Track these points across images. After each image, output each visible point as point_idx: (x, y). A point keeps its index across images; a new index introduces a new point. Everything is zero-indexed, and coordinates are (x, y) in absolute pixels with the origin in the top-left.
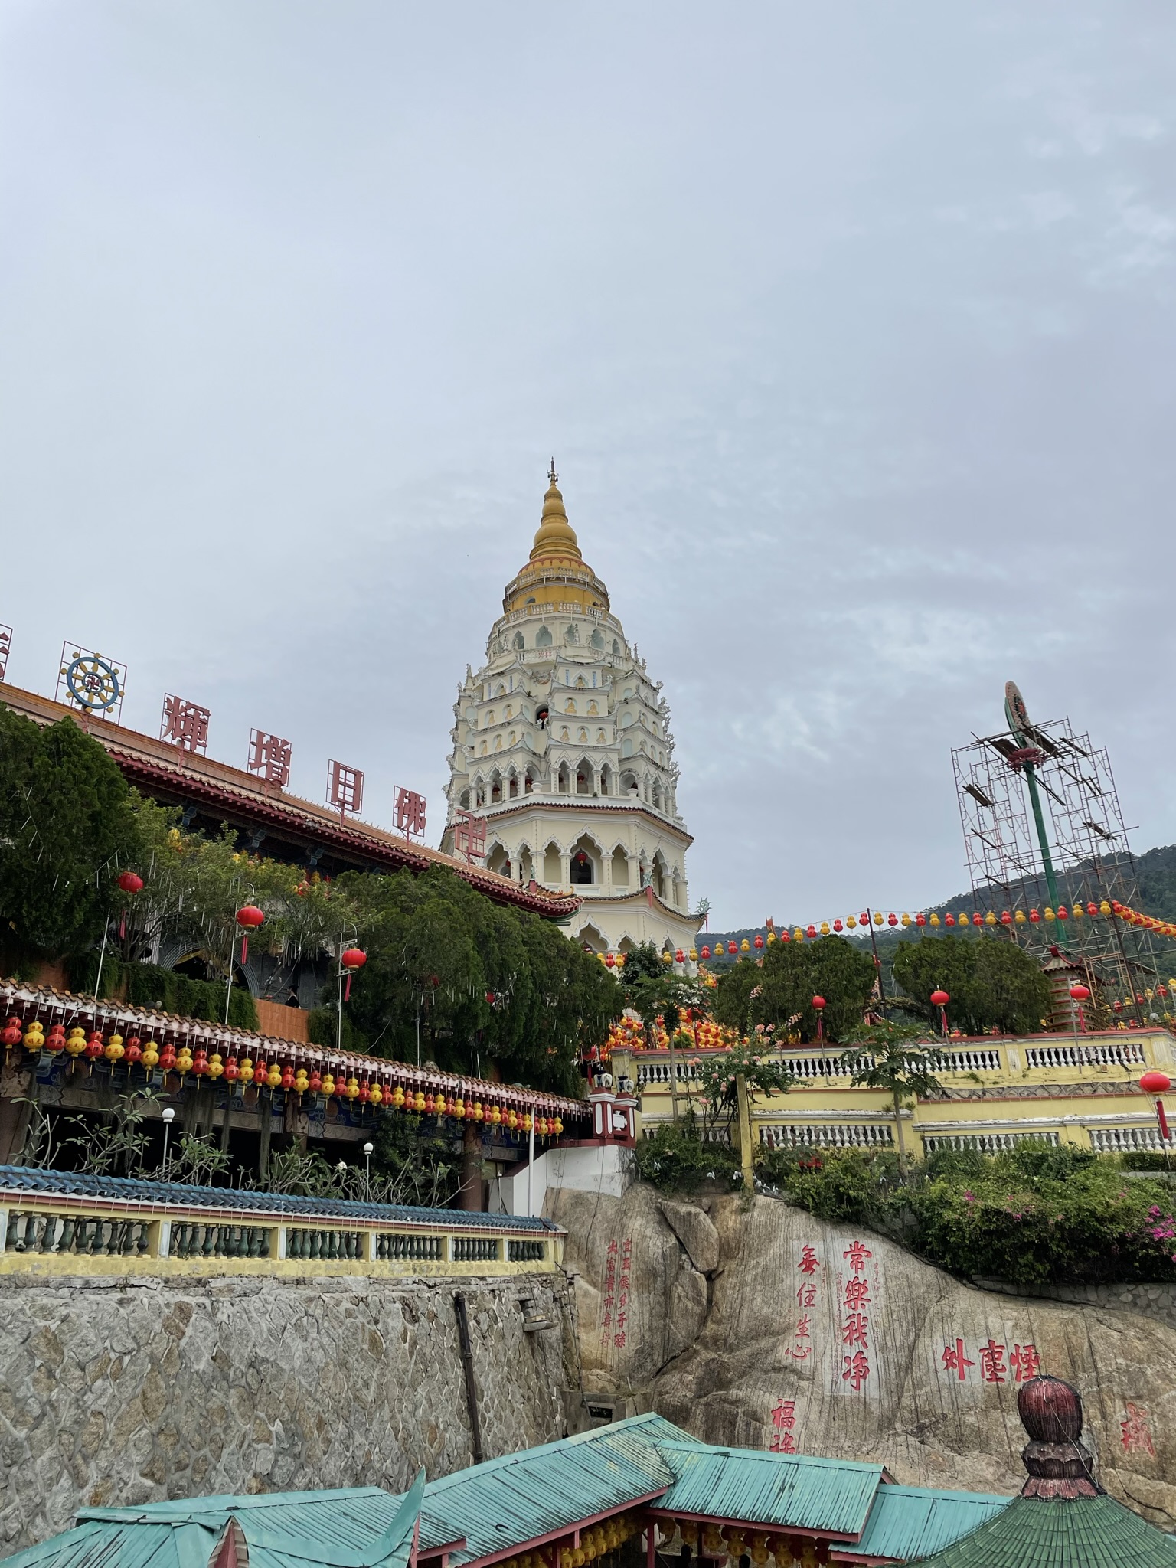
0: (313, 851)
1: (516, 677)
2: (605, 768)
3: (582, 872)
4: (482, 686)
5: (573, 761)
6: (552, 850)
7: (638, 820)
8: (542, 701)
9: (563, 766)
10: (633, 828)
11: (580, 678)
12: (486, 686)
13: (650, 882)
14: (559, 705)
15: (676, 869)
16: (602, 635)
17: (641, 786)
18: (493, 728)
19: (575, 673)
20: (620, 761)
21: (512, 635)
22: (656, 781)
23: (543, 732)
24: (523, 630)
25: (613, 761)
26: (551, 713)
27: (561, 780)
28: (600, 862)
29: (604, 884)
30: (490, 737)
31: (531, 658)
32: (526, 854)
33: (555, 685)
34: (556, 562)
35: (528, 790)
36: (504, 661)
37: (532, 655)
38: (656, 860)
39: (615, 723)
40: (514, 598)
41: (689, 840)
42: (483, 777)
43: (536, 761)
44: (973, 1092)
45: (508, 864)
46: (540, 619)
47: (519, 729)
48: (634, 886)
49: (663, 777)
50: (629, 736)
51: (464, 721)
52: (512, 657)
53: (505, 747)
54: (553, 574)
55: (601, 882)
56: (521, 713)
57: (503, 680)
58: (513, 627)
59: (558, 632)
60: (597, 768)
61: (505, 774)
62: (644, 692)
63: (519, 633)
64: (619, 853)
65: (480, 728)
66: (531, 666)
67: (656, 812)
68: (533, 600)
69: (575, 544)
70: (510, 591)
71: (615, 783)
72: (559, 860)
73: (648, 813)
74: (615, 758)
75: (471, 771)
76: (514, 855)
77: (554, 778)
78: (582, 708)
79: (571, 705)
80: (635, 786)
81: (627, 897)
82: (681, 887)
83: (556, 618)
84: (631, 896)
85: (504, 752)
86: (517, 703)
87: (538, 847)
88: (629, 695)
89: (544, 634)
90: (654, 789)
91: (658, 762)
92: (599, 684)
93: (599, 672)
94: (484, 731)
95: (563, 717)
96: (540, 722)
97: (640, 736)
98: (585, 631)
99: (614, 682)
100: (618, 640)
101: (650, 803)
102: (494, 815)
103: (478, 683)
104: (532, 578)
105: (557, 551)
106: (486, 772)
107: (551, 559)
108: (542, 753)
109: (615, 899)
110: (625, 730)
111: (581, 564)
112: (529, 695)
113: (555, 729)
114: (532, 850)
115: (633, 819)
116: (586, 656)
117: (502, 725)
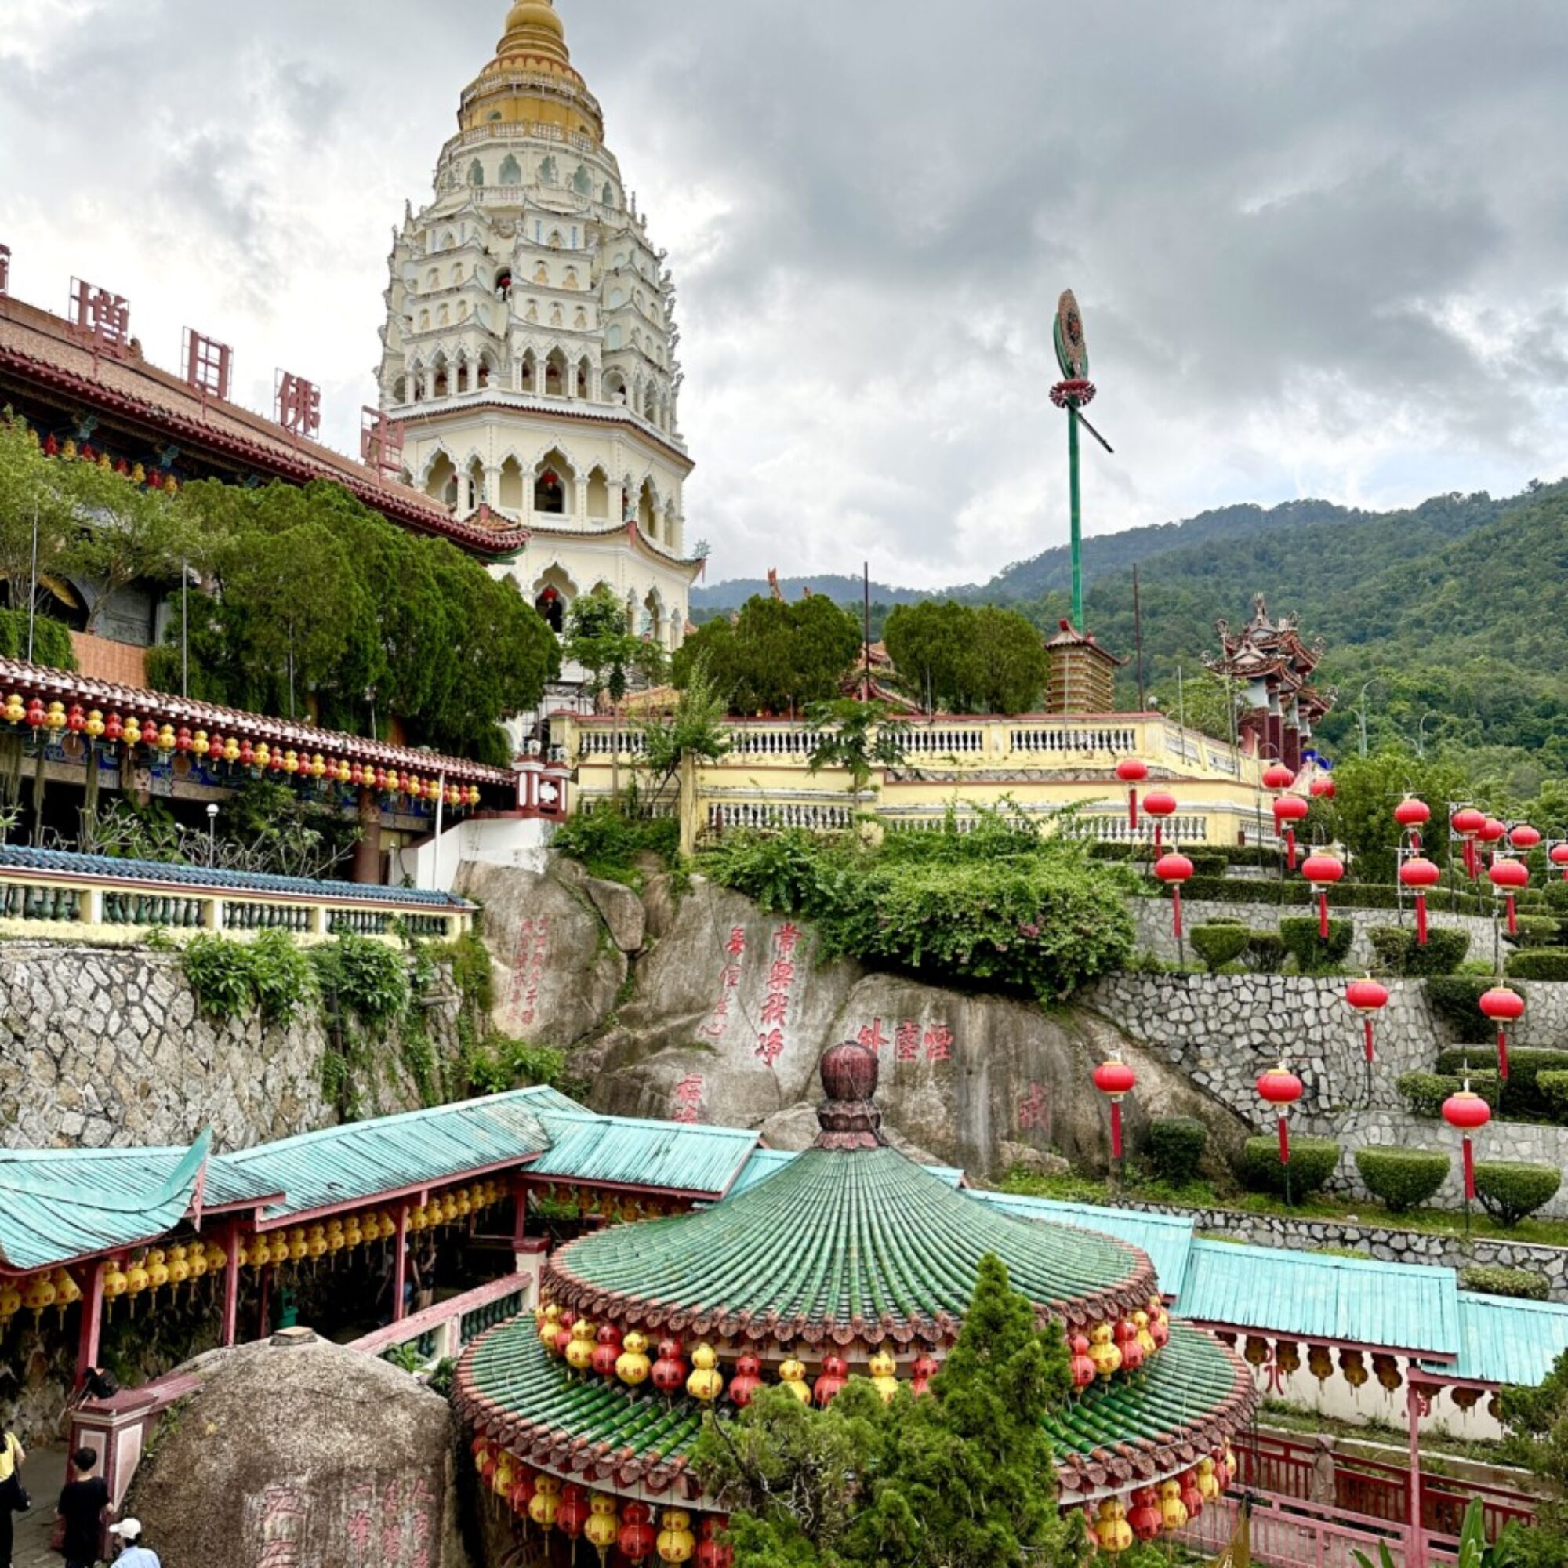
0: (164, 448)
1: (470, 224)
2: (584, 362)
3: (550, 497)
4: (423, 234)
5: (542, 350)
6: (511, 466)
7: (624, 435)
8: (504, 261)
9: (529, 354)
10: (617, 445)
11: (555, 234)
12: (429, 233)
13: (636, 516)
14: (525, 270)
15: (670, 501)
16: (590, 175)
17: (630, 391)
18: (437, 294)
19: (549, 225)
20: (604, 354)
21: (466, 164)
22: (650, 385)
23: (503, 307)
24: (481, 156)
25: (594, 352)
26: (514, 280)
27: (526, 373)
28: (573, 486)
29: (577, 515)
30: (432, 306)
31: (492, 200)
32: (477, 466)
33: (521, 241)
34: (531, 62)
35: (482, 384)
36: (456, 199)
37: (493, 195)
38: (645, 489)
39: (600, 300)
40: (472, 109)
41: (688, 465)
42: (423, 361)
43: (493, 344)
44: (949, 774)
45: (455, 480)
46: (504, 145)
47: (471, 298)
48: (615, 520)
49: (660, 380)
50: (619, 321)
51: (400, 280)
52: (465, 196)
53: (453, 322)
54: (526, 79)
55: (573, 512)
56: (475, 276)
57: (453, 228)
58: (470, 152)
59: (529, 164)
60: (573, 361)
61: (452, 359)
62: (641, 260)
63: (476, 164)
64: (597, 476)
65: (421, 291)
66: (491, 211)
67: (647, 427)
68: (497, 116)
69: (560, 36)
70: (467, 99)
71: (595, 383)
72: (520, 479)
73: (636, 426)
74: (596, 349)
75: (408, 351)
76: (462, 469)
77: (517, 370)
78: (556, 278)
79: (542, 272)
80: (622, 390)
81: (603, 533)
82: (676, 524)
83: (527, 144)
84: (609, 532)
85: (451, 329)
86: (470, 261)
87: (493, 461)
88: (620, 263)
89: (510, 167)
90: (648, 396)
91: (654, 358)
92: (580, 245)
93: (581, 229)
94: (426, 296)
95: (529, 287)
96: (501, 290)
97: (633, 322)
98: (566, 166)
99: (601, 244)
100: (612, 184)
101: (641, 414)
102: (435, 414)
103: (420, 228)
104: (497, 83)
105: (534, 46)
106: (426, 353)
107: (526, 57)
108: (501, 333)
109: (589, 534)
110: (612, 312)
111: (565, 68)
112: (486, 252)
113: (519, 301)
114: (486, 464)
115: (617, 433)
116: (564, 202)
117: (450, 291)
